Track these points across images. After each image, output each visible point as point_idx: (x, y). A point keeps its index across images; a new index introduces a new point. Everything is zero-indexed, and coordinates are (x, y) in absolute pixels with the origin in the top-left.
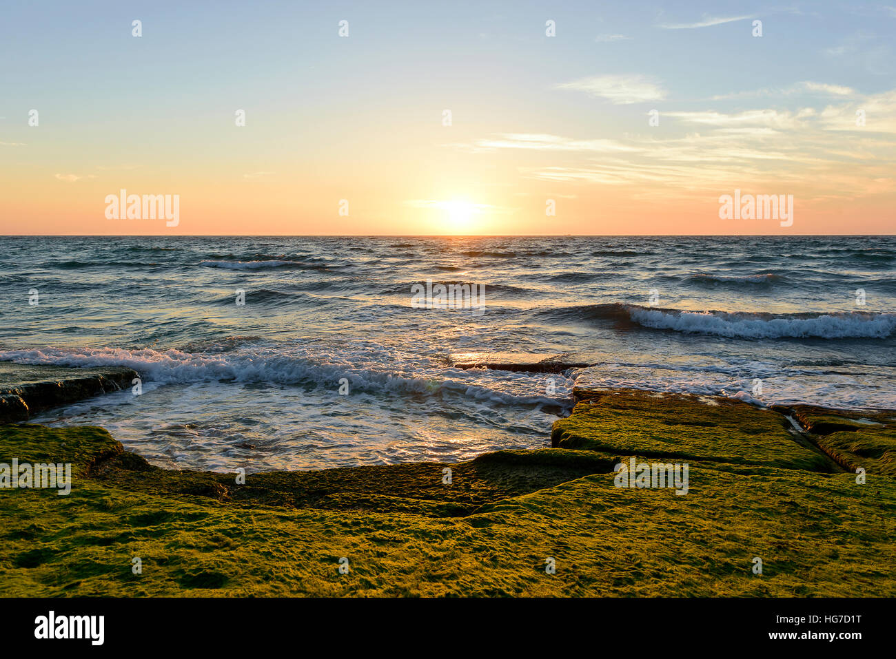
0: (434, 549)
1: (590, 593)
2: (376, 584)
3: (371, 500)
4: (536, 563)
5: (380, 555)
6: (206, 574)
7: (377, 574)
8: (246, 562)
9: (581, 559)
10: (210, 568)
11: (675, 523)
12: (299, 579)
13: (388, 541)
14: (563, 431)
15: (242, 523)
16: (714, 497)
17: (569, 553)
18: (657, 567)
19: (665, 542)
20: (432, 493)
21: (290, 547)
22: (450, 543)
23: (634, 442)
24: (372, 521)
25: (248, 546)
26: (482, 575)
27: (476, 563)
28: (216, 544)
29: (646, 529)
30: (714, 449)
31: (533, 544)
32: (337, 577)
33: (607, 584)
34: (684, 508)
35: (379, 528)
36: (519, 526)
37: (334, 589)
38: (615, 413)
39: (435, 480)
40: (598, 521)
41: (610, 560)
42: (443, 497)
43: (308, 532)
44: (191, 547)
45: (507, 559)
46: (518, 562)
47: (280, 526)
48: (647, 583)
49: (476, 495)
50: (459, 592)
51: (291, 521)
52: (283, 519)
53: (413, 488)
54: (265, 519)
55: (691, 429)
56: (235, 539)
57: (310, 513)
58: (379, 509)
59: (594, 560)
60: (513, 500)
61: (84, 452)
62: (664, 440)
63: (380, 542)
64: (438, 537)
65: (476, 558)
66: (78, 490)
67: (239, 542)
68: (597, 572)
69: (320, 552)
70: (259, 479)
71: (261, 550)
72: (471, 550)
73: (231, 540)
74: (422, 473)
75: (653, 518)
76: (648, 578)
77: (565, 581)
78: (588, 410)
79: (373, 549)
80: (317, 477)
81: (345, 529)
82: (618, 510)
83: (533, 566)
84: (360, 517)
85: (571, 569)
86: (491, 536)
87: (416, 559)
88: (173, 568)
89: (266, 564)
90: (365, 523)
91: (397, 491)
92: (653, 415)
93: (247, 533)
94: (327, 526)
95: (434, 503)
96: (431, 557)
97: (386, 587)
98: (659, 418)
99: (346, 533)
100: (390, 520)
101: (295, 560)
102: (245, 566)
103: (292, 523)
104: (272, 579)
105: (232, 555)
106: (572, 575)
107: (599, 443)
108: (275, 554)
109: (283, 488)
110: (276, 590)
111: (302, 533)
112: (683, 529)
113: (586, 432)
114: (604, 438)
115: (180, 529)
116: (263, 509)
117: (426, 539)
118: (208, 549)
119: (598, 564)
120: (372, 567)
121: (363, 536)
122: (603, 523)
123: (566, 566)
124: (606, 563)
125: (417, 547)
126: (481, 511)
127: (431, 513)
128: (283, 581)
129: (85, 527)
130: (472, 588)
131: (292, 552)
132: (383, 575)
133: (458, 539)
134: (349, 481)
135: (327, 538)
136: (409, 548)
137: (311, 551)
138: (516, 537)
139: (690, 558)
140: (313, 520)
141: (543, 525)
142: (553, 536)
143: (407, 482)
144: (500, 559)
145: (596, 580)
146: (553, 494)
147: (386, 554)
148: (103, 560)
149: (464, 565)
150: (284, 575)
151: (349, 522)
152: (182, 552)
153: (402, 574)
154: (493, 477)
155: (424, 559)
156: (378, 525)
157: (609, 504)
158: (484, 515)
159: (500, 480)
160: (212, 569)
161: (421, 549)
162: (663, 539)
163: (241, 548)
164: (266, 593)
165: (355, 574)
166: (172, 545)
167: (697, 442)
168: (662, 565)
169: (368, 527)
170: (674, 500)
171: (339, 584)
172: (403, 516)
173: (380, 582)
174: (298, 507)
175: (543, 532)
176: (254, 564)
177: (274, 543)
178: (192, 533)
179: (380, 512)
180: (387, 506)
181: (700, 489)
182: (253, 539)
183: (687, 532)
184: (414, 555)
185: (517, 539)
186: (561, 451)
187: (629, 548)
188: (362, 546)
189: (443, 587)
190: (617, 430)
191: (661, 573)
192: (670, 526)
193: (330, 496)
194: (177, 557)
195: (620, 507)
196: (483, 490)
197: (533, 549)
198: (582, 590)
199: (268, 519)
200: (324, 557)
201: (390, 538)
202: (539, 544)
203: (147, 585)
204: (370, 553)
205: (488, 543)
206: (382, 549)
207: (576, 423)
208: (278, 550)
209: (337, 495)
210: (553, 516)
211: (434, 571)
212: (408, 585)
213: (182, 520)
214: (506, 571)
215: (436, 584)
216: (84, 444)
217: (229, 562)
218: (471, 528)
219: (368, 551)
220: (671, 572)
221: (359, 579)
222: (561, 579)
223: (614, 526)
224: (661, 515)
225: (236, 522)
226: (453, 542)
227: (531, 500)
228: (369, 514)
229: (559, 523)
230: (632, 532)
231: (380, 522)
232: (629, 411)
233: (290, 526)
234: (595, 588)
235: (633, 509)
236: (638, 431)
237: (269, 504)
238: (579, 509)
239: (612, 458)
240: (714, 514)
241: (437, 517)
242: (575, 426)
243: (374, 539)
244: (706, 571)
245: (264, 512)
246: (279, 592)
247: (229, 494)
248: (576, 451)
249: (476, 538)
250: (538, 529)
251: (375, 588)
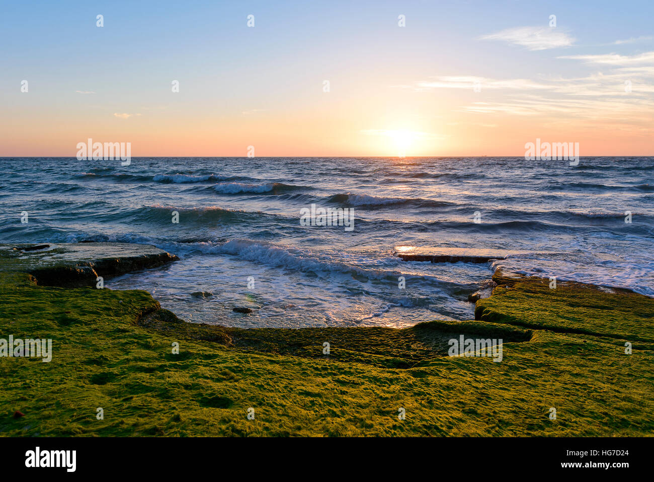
0: (384, 391)
1: (507, 434)
2: (340, 414)
3: (335, 352)
4: (464, 408)
5: (343, 393)
6: (217, 398)
7: (341, 407)
8: (246, 391)
9: (500, 407)
10: (220, 394)
11: (578, 384)
12: (283, 406)
13: (348, 383)
14: (485, 308)
15: (242, 363)
16: (611, 366)
17: (490, 402)
18: (564, 418)
19: (570, 398)
20: (381, 349)
21: (277, 382)
22: (395, 387)
23: (543, 319)
24: (336, 368)
25: (247, 380)
26: (421, 414)
27: (416, 404)
28: (225, 377)
29: (553, 387)
30: (612, 328)
31: (461, 393)
32: (311, 407)
33: (521, 428)
34: (586, 373)
35: (341, 373)
36: (450, 378)
37: (308, 415)
38: (527, 296)
39: (383, 340)
40: (513, 378)
41: (524, 409)
42: (389, 353)
43: (290, 372)
44: (207, 378)
45: (441, 403)
46: (449, 406)
47: (270, 367)
48: (555, 430)
49: (415, 353)
50: (404, 425)
51: (277, 363)
52: (272, 362)
53: (367, 345)
54: (258, 361)
55: (592, 311)
56: (238, 374)
57: (291, 359)
58: (341, 359)
59: (511, 409)
60: (444, 359)
61: (135, 308)
62: (568, 319)
63: (343, 383)
64: (387, 383)
65: (416, 401)
66: (131, 333)
67: (240, 376)
68: (513, 418)
69: (298, 388)
70: (254, 333)
71: (256, 383)
72: (412, 394)
73: (235, 375)
74: (373, 334)
75: (559, 379)
76: (556, 426)
77: (487, 423)
78: (505, 293)
79: (338, 388)
80: (295, 333)
81: (316, 372)
82: (530, 371)
83: (461, 409)
84: (327, 364)
85: (492, 414)
86: (428, 384)
87: (370, 398)
88: (194, 392)
89: (260, 394)
90: (331, 369)
91: (354, 346)
92: (559, 298)
93: (246, 371)
94: (303, 369)
95: (383, 358)
96: (381, 397)
97: (347, 417)
98: (563, 301)
99: (317, 375)
100: (350, 368)
101: (280, 392)
102: (245, 394)
103: (278, 365)
104: (264, 405)
105: (236, 386)
106: (492, 419)
107: (514, 318)
108: (266, 387)
109: (271, 340)
110: (267, 413)
111: (287, 373)
112: (585, 389)
113: (504, 309)
114: (518, 314)
115: (200, 365)
116: (257, 354)
117: (378, 383)
118: (219, 380)
119: (514, 412)
120: (337, 402)
121: (330, 378)
122: (517, 380)
123: (487, 411)
124: (520, 412)
125: (370, 389)
126: (419, 365)
127: (381, 365)
128: (272, 406)
129: (136, 359)
130: (413, 423)
131: (278, 386)
132: (345, 408)
133: (402, 385)
134: (319, 338)
135: (303, 378)
136: (365, 389)
137: (292, 386)
138: (448, 387)
139: (592, 413)
140: (293, 364)
141: (469, 379)
142: (477, 388)
143: (362, 340)
144: (435, 402)
145: (513, 424)
147: (347, 392)
148: (147, 383)
149: (407, 405)
150: (273, 402)
151: (320, 367)
152: (201, 381)
153: (359, 408)
154: (428, 340)
155: (376, 399)
156: (341, 371)
157: (522, 366)
158: (422, 369)
159: (434, 343)
160: (222, 394)
161: (373, 391)
162: (568, 396)
163: (242, 381)
164: (260, 415)
165: (325, 406)
166: (194, 376)
167: (597, 321)
168: (567, 416)
169: (334, 372)
170: (578, 366)
171: (312, 412)
172: (360, 366)
173: (343, 413)
174: (282, 354)
175: (469, 384)
176: (251, 393)
177: (265, 379)
178: (208, 368)
179: (342, 361)
180: (347, 357)
181: (599, 359)
182: (250, 375)
183: (588, 392)
184: (368, 395)
185: (448, 388)
186: (482, 323)
187: (540, 401)
188: (330, 386)
189: (391, 420)
190: (528, 309)
191: (567, 423)
192: (574, 386)
193: (305, 348)
194: (197, 384)
195: (531, 369)
196: (419, 350)
197: (461, 396)
198: (501, 431)
199: (261, 361)
200: (301, 391)
201: (350, 381)
202: (465, 393)
203: (177, 403)
204: (335, 391)
205: (425, 389)
206: (344, 389)
207: (495, 302)
208: (268, 384)
209: (310, 347)
210: (477, 373)
211: (384, 408)
212: (364, 416)
213: (201, 359)
214: (440, 412)
215: (385, 417)
216: (134, 302)
217: (233, 391)
218: (412, 377)
219: (333, 389)
220: (576, 422)
221: (327, 409)
222: (484, 421)
223: (527, 383)
224: (567, 377)
225: (239, 362)
226: (398, 387)
228: (334, 362)
229: (482, 378)
230: (542, 389)
231: (343, 369)
232: (539, 295)
233: (277, 368)
234: (512, 430)
235: (542, 371)
236: (547, 310)
237: (261, 351)
238: (498, 368)
239: (525, 331)
240: (612, 379)
241: (386, 368)
242: (494, 304)
243: (338, 381)
244: (605, 424)
245: (258, 356)
246: (269, 415)
247: (233, 342)
248: (495, 324)
249: (416, 386)
250: (465, 382)
251: (339, 417)
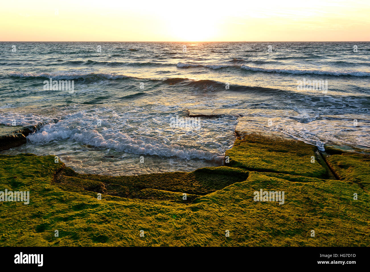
0: (178, 223)
1: (230, 245)
3: (157, 193)
4: (213, 231)
5: (160, 226)
6: (101, 236)
8: (114, 230)
10: (102, 233)
12: (131, 239)
15: (111, 209)
17: (224, 226)
18: (254, 233)
21: (128, 222)
22: (183, 220)
24: (157, 208)
25: (114, 222)
26: (194, 237)
27: (192, 231)
28: (103, 221)
31: (212, 221)
33: (236, 241)
36: (208, 210)
37: (144, 244)
38: (250, 145)
39: (180, 181)
40: (236, 208)
41: (238, 229)
42: (183, 190)
43: (135, 214)
44: (94, 222)
45: (203, 229)
46: (206, 230)
47: (124, 211)
48: (249, 241)
49: (195, 189)
51: (129, 207)
52: (126, 207)
53: (172, 185)
54: (119, 207)
57: (135, 204)
58: (159, 197)
59: (232, 229)
60: (207, 196)
61: (51, 169)
62: (267, 161)
63: (160, 220)
64: (180, 217)
65: (192, 228)
66: (52, 192)
67: (111, 219)
68: (233, 235)
69: (138, 225)
70: (116, 180)
71: (118, 224)
72: (191, 223)
73: (109, 218)
74: (175, 177)
75: (256, 206)
76: (250, 238)
77: (222, 240)
78: (239, 144)
80: (137, 179)
81: (147, 213)
82: (244, 202)
83: (211, 232)
84: (153, 207)
86: (198, 216)
87: (172, 229)
88: (89, 233)
89: (121, 231)
91: (166, 186)
93: (114, 215)
94: (141, 211)
96: (177, 228)
97: (161, 244)
98: (266, 148)
99: (147, 215)
100: (163, 208)
101: (130, 229)
102: (114, 233)
103: (129, 209)
104: (123, 239)
105: (109, 227)
106: (224, 236)
107: (242, 164)
108: (123, 226)
110: (125, 245)
113: (238, 157)
114: (244, 161)
115: (90, 213)
117: (176, 218)
118: (101, 223)
119: (234, 231)
120: (157, 233)
121: (153, 217)
122: (238, 209)
123: (222, 232)
124: (237, 231)
125: (172, 223)
127: (178, 200)
128: (126, 240)
129: (58, 212)
130: (190, 244)
131: (129, 225)
132: (160, 237)
133: (186, 218)
134: (149, 182)
135: (141, 218)
137: (136, 225)
138: (207, 217)
140: (136, 208)
141: (217, 210)
142: (220, 216)
143: (170, 182)
144: (200, 229)
146: (222, 193)
149: (188, 232)
150: (127, 237)
152: (92, 225)
154: (201, 180)
155: (174, 229)
157: (241, 198)
158: (196, 205)
159: (204, 181)
160: (103, 233)
163: (112, 223)
166: (88, 221)
167: (279, 162)
168: (256, 232)
169: (156, 212)
171: (145, 242)
173: (159, 240)
176: (116, 231)
177: (123, 220)
178: (94, 215)
180: (162, 196)
182: (116, 218)
184: (171, 227)
185: (207, 218)
186: (227, 168)
187: (246, 223)
188: (153, 222)
190: (249, 156)
193: (142, 191)
194: (90, 227)
195: (245, 200)
196: (197, 187)
197: (212, 223)
199: (121, 207)
200: (140, 228)
201: (163, 218)
203: (82, 242)
204: (156, 226)
205: (197, 220)
206: (160, 224)
207: (234, 152)
208: (124, 224)
209: (144, 190)
210: (221, 205)
211: (178, 235)
212: (168, 242)
213: (90, 208)
214: (202, 235)
215: (178, 242)
217: (108, 230)
218: (191, 212)
220: (259, 235)
221: (152, 239)
222: (220, 239)
223: (242, 211)
224: (259, 205)
225: (109, 209)
226: (185, 220)
227: (213, 197)
229: (223, 208)
230: (248, 214)
232: (255, 144)
233: (128, 211)
234: (232, 243)
235: (250, 201)
238: (230, 201)
239: (246, 172)
242: (234, 154)
243: (157, 219)
247: (105, 187)
248: (232, 168)
249: (193, 218)
250: (215, 213)
251: (157, 244)
